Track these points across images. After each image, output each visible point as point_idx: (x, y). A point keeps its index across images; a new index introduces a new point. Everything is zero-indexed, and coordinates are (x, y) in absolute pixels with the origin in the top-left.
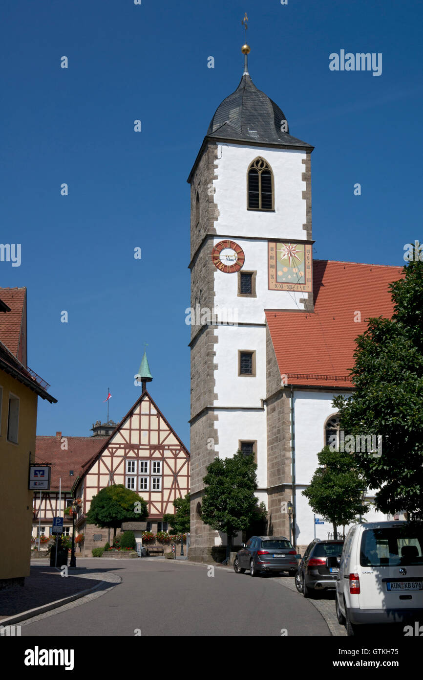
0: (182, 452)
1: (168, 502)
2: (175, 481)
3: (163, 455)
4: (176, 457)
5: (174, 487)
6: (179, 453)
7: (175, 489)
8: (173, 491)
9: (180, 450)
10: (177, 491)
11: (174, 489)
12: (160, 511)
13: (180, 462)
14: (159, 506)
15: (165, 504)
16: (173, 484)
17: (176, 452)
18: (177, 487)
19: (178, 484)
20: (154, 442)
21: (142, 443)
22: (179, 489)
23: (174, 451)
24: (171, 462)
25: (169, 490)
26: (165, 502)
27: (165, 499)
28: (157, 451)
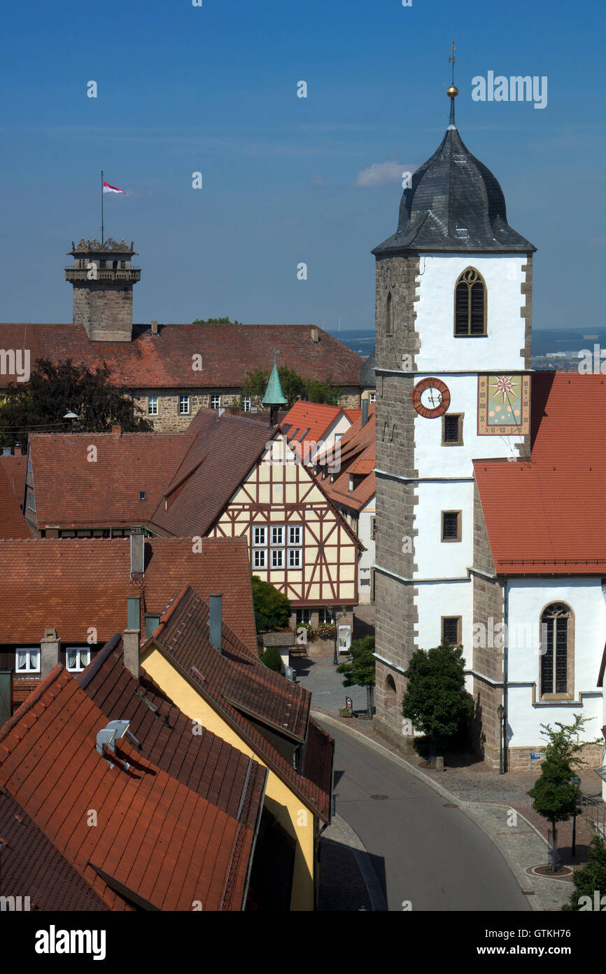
0: (330, 511)
1: (311, 583)
2: (321, 554)
3: (303, 517)
4: (321, 520)
5: (319, 562)
6: (326, 514)
7: (321, 564)
8: (318, 567)
9: (327, 510)
10: (324, 567)
11: (319, 564)
12: (301, 596)
13: (328, 527)
14: (298, 589)
15: (307, 586)
16: (317, 558)
17: (321, 512)
18: (323, 562)
19: (325, 558)
20: (291, 499)
21: (274, 502)
22: (327, 564)
23: (319, 512)
24: (315, 527)
25: (313, 566)
26: (307, 583)
27: (308, 579)
28: (295, 512)
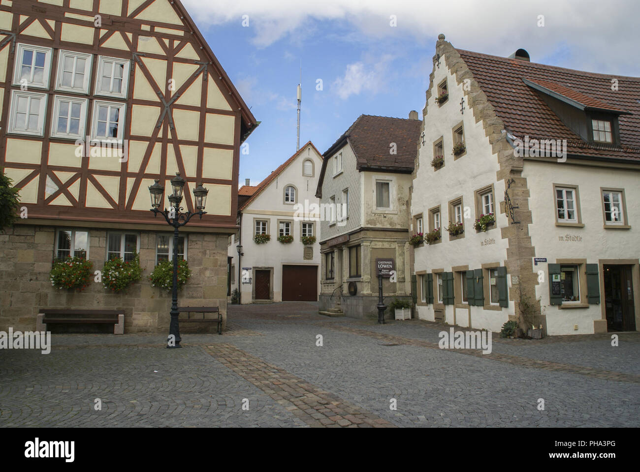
0: (189, 45)
1: (140, 176)
2: (166, 120)
3: (133, 45)
4: (171, 57)
5: (160, 135)
6: (180, 47)
7: (165, 141)
8: (158, 146)
9: (183, 41)
10: (170, 147)
11: (159, 140)
12: (117, 200)
13: (182, 72)
14: (112, 185)
15: (130, 182)
16: (157, 129)
17: (171, 44)
18: (170, 137)
19: (173, 130)
20: (111, 7)
21: (71, 6)
22: (177, 143)
23: (167, 41)
24: (157, 68)
25: (146, 144)
26: (132, 175)
27: (134, 167)
28: (118, 33)
